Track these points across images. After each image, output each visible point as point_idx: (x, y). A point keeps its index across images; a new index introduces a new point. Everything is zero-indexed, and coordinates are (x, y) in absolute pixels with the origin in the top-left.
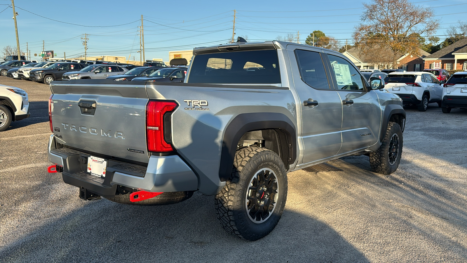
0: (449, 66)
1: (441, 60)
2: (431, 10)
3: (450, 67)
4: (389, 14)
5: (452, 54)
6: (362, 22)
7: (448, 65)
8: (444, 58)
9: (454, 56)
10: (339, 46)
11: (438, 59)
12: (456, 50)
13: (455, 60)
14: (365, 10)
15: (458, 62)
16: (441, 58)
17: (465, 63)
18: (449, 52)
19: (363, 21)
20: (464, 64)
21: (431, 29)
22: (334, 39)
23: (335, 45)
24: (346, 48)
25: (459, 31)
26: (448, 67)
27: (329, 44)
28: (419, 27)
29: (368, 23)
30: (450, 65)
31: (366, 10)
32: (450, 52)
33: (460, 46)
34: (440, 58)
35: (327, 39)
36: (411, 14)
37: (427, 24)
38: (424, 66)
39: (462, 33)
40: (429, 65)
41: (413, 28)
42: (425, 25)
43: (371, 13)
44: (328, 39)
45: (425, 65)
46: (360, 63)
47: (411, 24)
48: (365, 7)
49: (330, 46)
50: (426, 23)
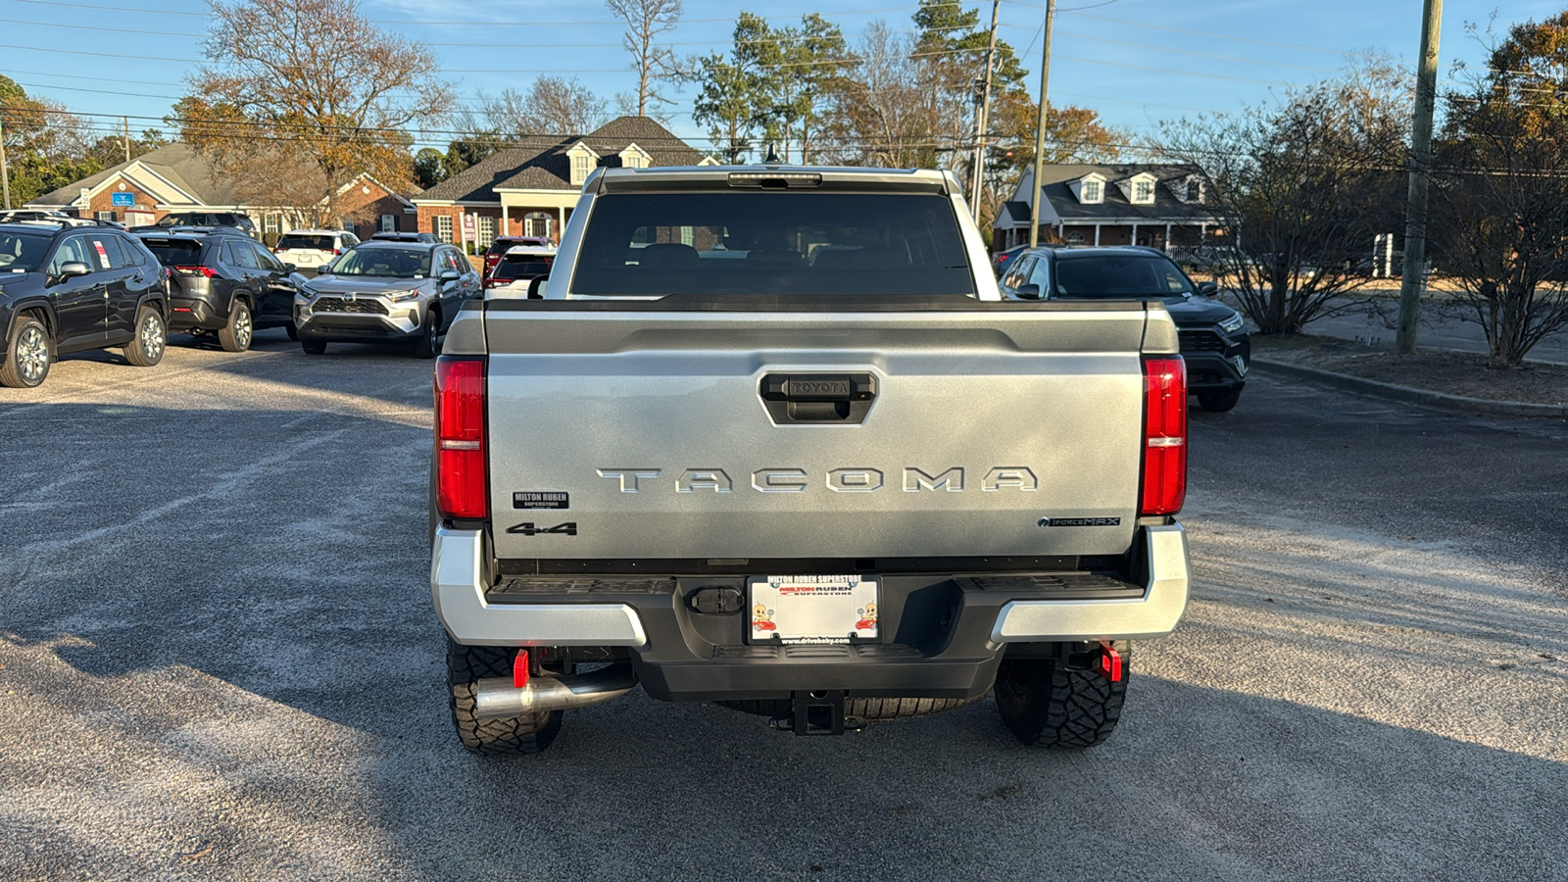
0: (487, 225)
1: (462, 206)
2: (427, 52)
3: (489, 227)
4: (302, 48)
5: (495, 190)
6: (208, 64)
7: (484, 222)
8: (471, 200)
9: (500, 197)
10: (90, 138)
11: (453, 202)
12: (501, 177)
13: (501, 209)
14: (215, 21)
15: (510, 216)
16: (463, 199)
17: (528, 218)
18: (480, 183)
19: (212, 59)
20: (527, 221)
21: (434, 110)
22: (67, 111)
23: (73, 134)
24: (124, 146)
25: (482, 121)
26: (485, 227)
27: (46, 129)
28: (399, 100)
29: (228, 68)
30: (489, 222)
31: (219, 23)
32: (483, 184)
33: (509, 168)
34: (460, 200)
35: (36, 109)
36: (373, 56)
37: (422, 92)
38: (417, 223)
39: (490, 127)
40: (430, 221)
41: (380, 101)
42: (416, 95)
43: (239, 35)
44: (39, 109)
45: (419, 220)
46: (195, 204)
47: (375, 88)
48: (215, 13)
49: (51, 134)
50: (420, 88)
